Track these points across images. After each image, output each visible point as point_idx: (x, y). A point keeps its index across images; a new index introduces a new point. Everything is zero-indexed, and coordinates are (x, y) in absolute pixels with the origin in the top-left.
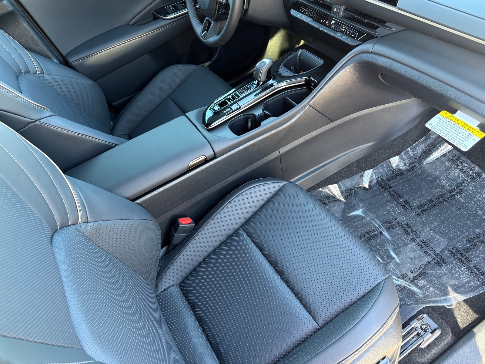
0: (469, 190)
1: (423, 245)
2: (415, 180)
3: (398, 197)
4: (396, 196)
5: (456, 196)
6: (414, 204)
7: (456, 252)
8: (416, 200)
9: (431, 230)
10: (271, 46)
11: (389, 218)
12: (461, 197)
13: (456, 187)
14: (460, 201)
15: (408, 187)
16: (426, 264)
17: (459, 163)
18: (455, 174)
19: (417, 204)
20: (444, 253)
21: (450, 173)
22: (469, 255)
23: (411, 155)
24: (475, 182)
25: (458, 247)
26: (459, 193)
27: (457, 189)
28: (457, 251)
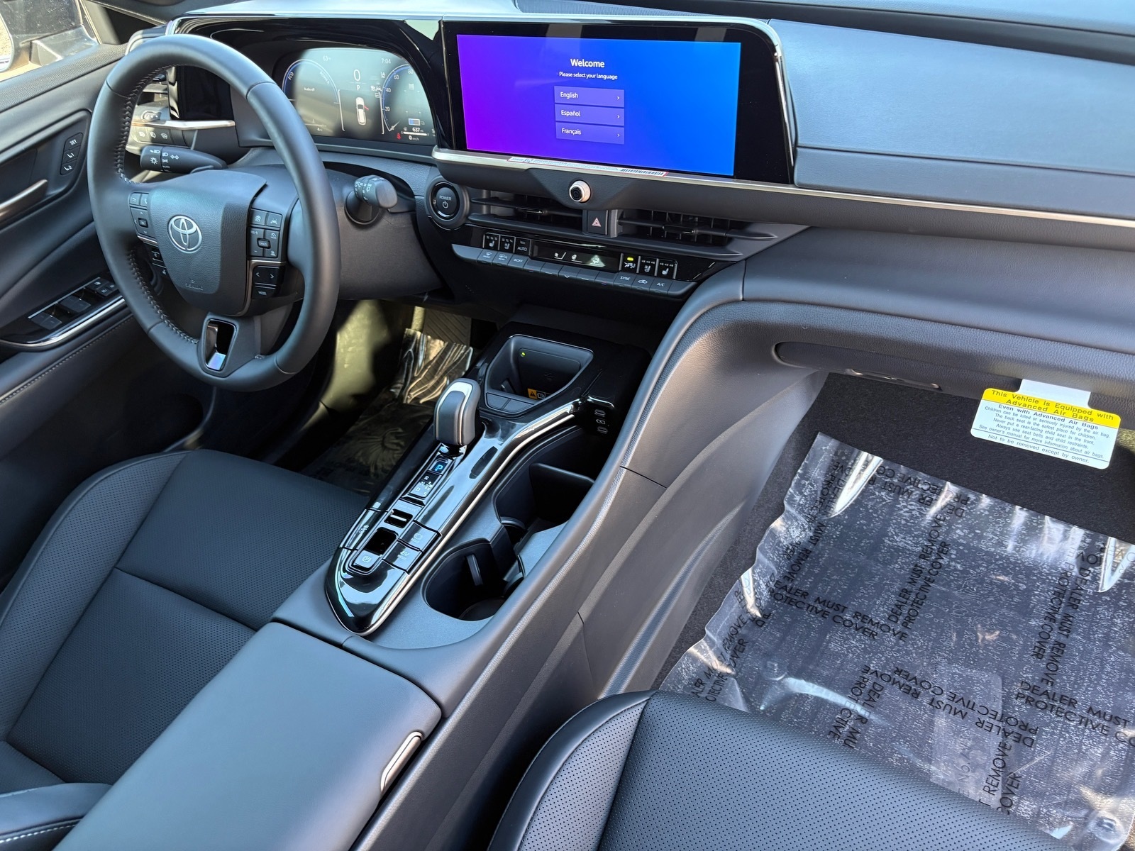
0: (959, 538)
1: (959, 706)
2: (840, 556)
3: (836, 613)
4: (832, 611)
5: (941, 561)
6: (877, 615)
7: (1032, 692)
8: (875, 603)
9: (950, 662)
10: (346, 347)
11: (854, 673)
12: (952, 560)
13: (930, 541)
14: (956, 570)
15: (841, 580)
16: (1001, 753)
17: (908, 487)
18: (914, 513)
19: (884, 612)
20: (1013, 707)
21: (901, 514)
22: (1060, 687)
23: (801, 503)
24: (961, 516)
25: (1027, 678)
26: (942, 552)
27: (933, 545)
28: (1033, 689)
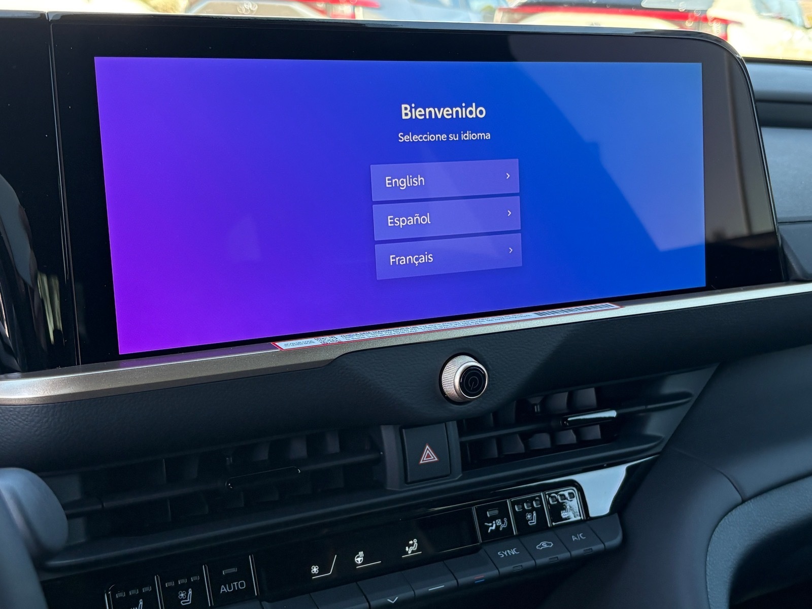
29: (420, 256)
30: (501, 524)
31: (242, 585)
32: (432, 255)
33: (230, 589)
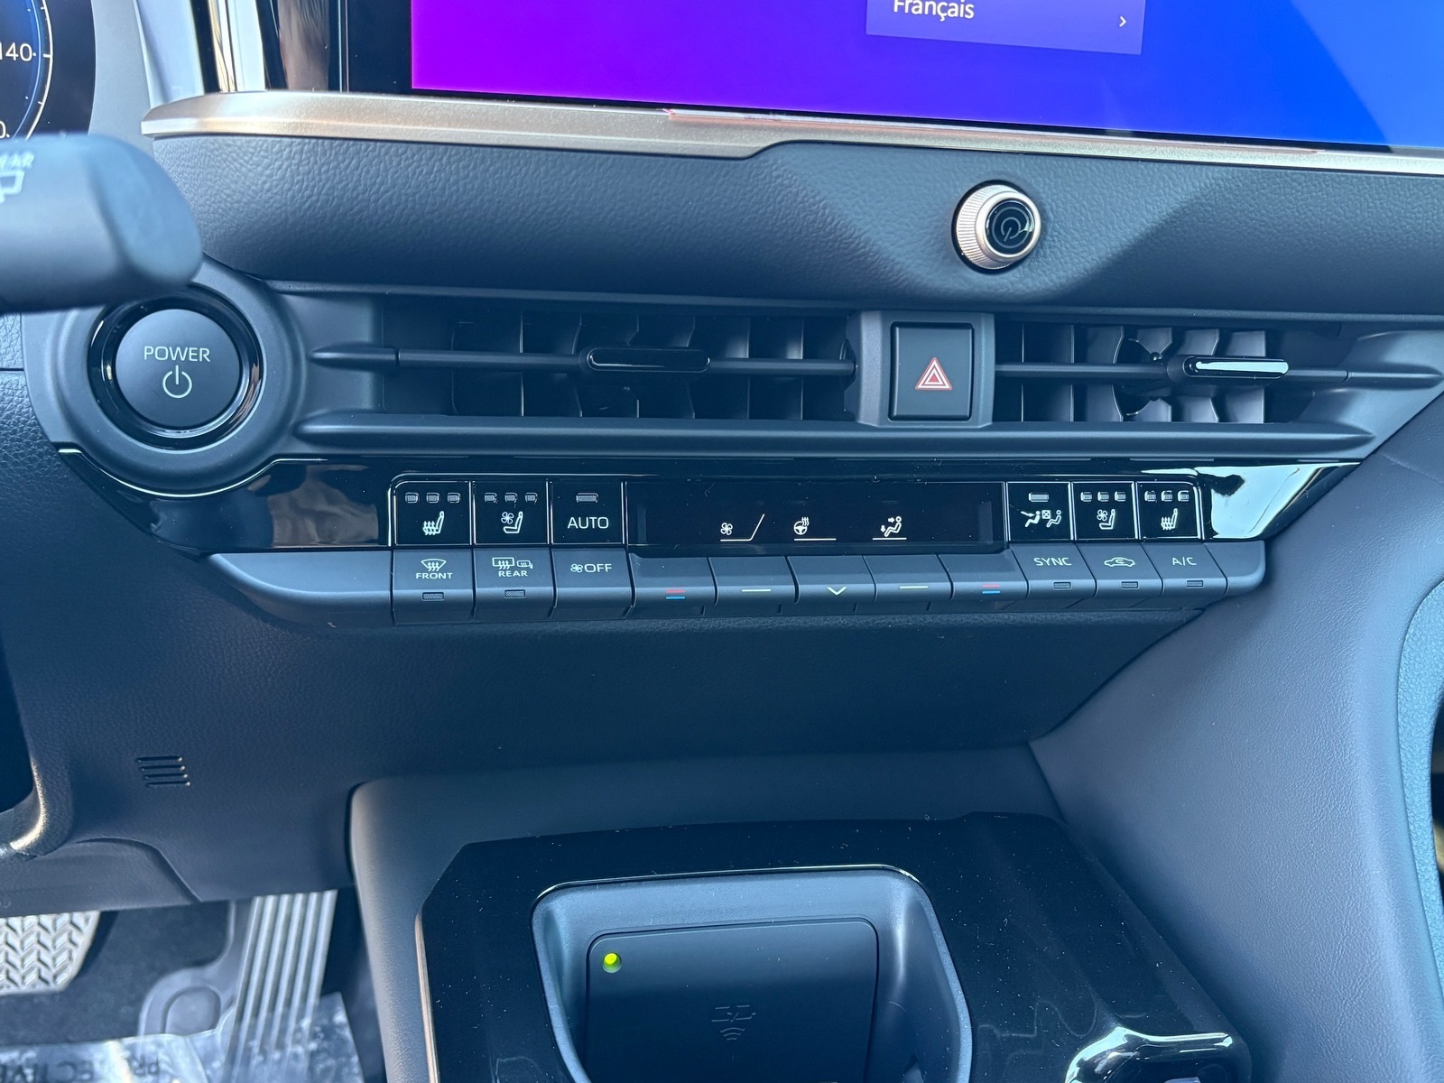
29: (951, 5)
30: (1049, 517)
31: (603, 523)
32: (972, 6)
33: (584, 524)
